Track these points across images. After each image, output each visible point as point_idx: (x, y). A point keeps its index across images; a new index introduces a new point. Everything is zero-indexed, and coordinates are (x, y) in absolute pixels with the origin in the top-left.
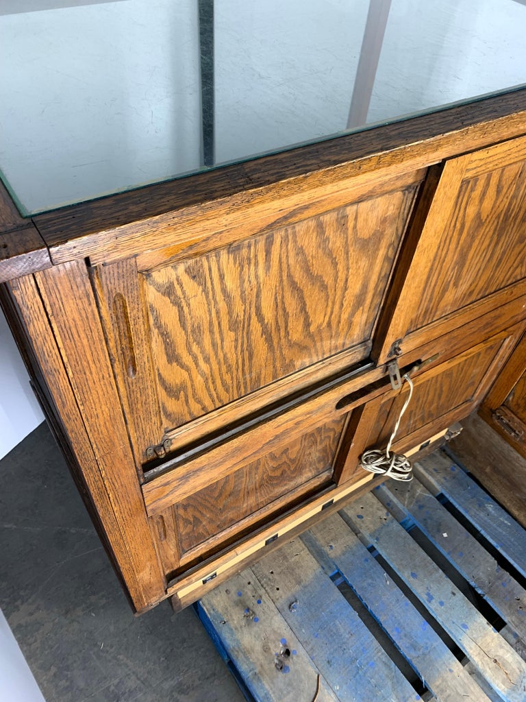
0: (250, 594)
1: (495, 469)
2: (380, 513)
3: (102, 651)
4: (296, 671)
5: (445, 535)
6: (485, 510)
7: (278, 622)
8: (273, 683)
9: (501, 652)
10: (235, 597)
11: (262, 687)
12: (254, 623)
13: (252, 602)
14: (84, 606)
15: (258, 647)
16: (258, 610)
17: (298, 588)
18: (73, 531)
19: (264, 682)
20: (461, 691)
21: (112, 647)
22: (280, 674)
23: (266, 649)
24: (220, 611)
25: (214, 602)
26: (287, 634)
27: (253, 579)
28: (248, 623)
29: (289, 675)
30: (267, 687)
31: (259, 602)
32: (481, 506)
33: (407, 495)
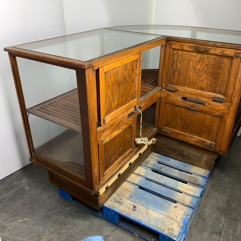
0: (117, 199)
1: (169, 149)
2: (144, 170)
3: (77, 237)
4: (139, 209)
5: (163, 169)
6: (171, 161)
7: (129, 202)
8: (134, 214)
9: (189, 187)
10: (114, 201)
11: (132, 216)
12: (122, 204)
13: (119, 200)
14: (64, 229)
15: (126, 209)
16: (122, 201)
17: (130, 193)
18: (50, 213)
19: (132, 215)
20: (183, 198)
21: (79, 235)
22: (135, 212)
23: (128, 208)
24: (111, 205)
25: (108, 204)
26: (132, 203)
27: (117, 195)
28: (120, 204)
29: (138, 211)
30: (133, 215)
31: (121, 199)
32: (169, 161)
33: (149, 164)
